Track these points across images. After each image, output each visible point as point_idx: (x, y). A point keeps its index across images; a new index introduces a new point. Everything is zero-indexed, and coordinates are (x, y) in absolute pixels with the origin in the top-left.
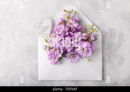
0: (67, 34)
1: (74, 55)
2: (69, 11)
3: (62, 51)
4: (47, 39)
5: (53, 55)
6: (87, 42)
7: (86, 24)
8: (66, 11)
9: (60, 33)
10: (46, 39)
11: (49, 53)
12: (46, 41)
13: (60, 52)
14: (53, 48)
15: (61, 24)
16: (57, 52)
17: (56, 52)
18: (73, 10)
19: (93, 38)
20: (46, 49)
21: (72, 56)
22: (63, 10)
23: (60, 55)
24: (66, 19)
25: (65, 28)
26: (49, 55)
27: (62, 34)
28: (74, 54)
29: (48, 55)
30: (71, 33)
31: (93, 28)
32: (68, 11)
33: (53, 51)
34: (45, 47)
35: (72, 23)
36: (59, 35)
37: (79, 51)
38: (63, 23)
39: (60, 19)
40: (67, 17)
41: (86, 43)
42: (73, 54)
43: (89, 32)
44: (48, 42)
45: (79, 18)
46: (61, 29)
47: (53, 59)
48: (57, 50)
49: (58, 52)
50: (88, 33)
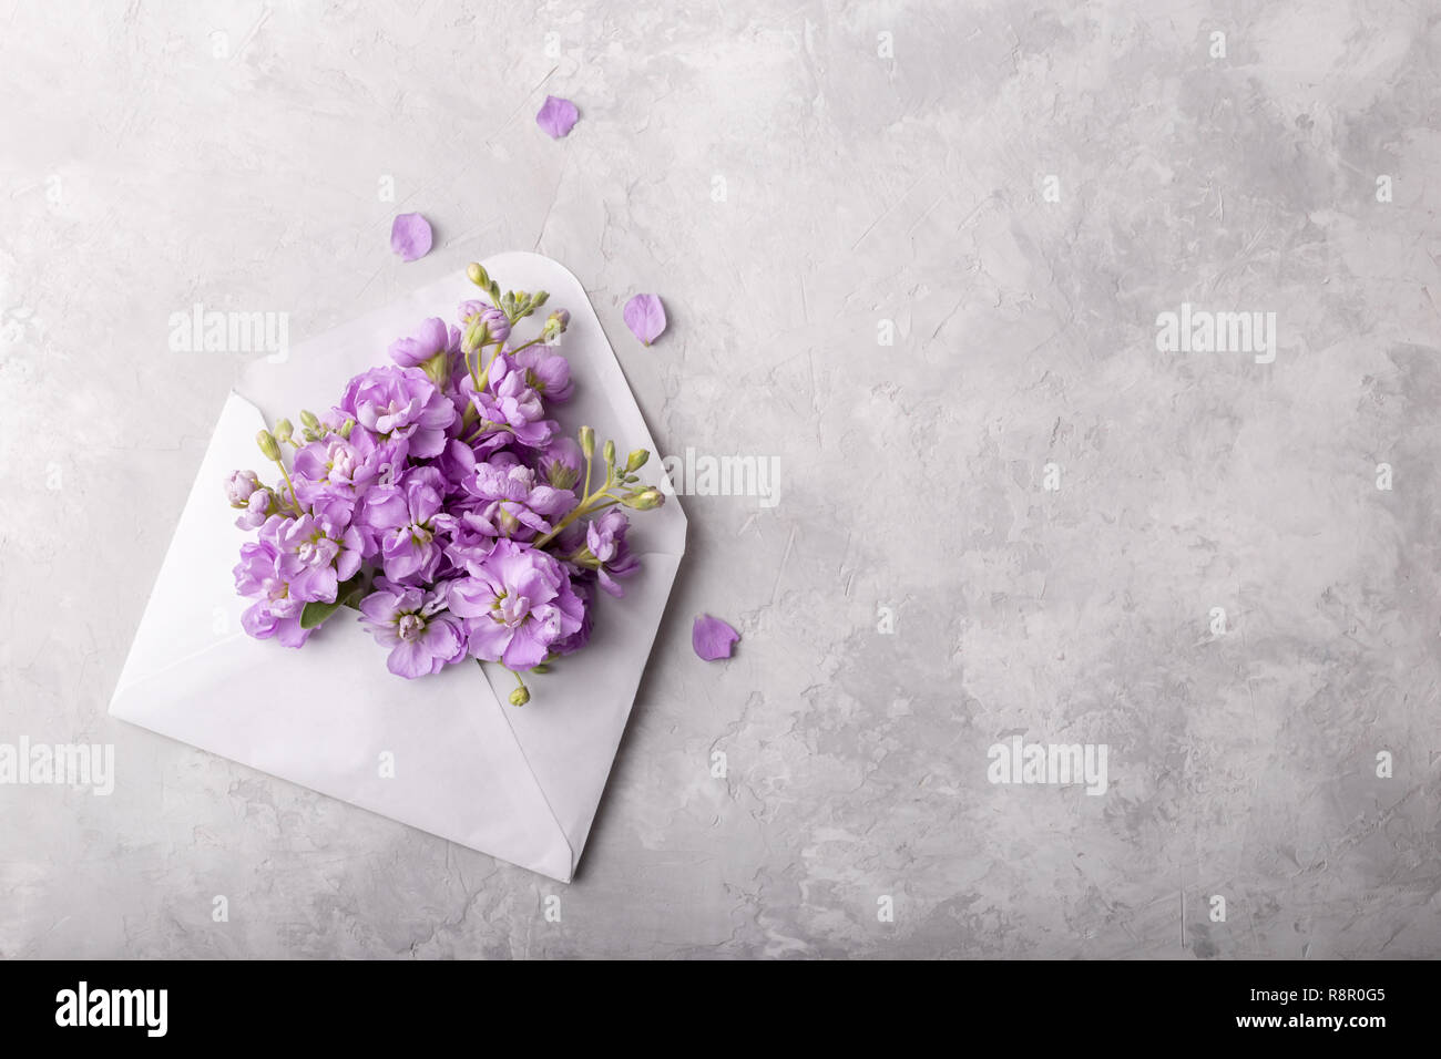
0: (437, 448)
1: (428, 620)
2: (512, 296)
3: (351, 564)
4: (280, 435)
5: (277, 566)
6: (544, 559)
7: (592, 433)
8: (494, 289)
9: (384, 424)
10: (274, 433)
11: (254, 536)
12: (273, 443)
13: (335, 564)
14: (302, 519)
15: (419, 365)
16: (317, 558)
17: (306, 551)
18: (543, 299)
19: (604, 541)
20: (242, 503)
21: (405, 622)
22: (474, 274)
23: (327, 586)
24: (466, 347)
25: (433, 402)
26: (252, 554)
27: (396, 435)
28: (427, 612)
29: (244, 554)
30: (466, 455)
31: (636, 474)
32: (504, 292)
33: (291, 533)
34: (240, 486)
35: (497, 385)
36: (379, 437)
37: (467, 598)
38: (437, 366)
39: (433, 327)
40: (479, 333)
41: (535, 565)
42: (417, 613)
43: (597, 495)
44: (278, 457)
45: (568, 370)
46: (401, 399)
47: (264, 593)
48: (322, 542)
49: (324, 556)
50: (587, 501)
